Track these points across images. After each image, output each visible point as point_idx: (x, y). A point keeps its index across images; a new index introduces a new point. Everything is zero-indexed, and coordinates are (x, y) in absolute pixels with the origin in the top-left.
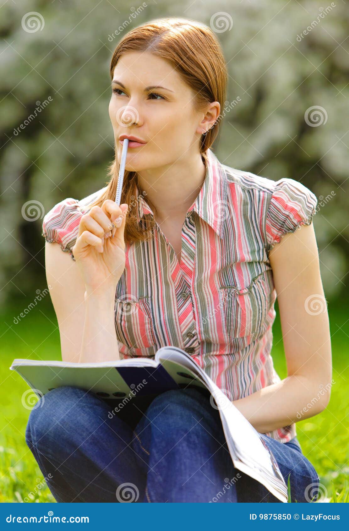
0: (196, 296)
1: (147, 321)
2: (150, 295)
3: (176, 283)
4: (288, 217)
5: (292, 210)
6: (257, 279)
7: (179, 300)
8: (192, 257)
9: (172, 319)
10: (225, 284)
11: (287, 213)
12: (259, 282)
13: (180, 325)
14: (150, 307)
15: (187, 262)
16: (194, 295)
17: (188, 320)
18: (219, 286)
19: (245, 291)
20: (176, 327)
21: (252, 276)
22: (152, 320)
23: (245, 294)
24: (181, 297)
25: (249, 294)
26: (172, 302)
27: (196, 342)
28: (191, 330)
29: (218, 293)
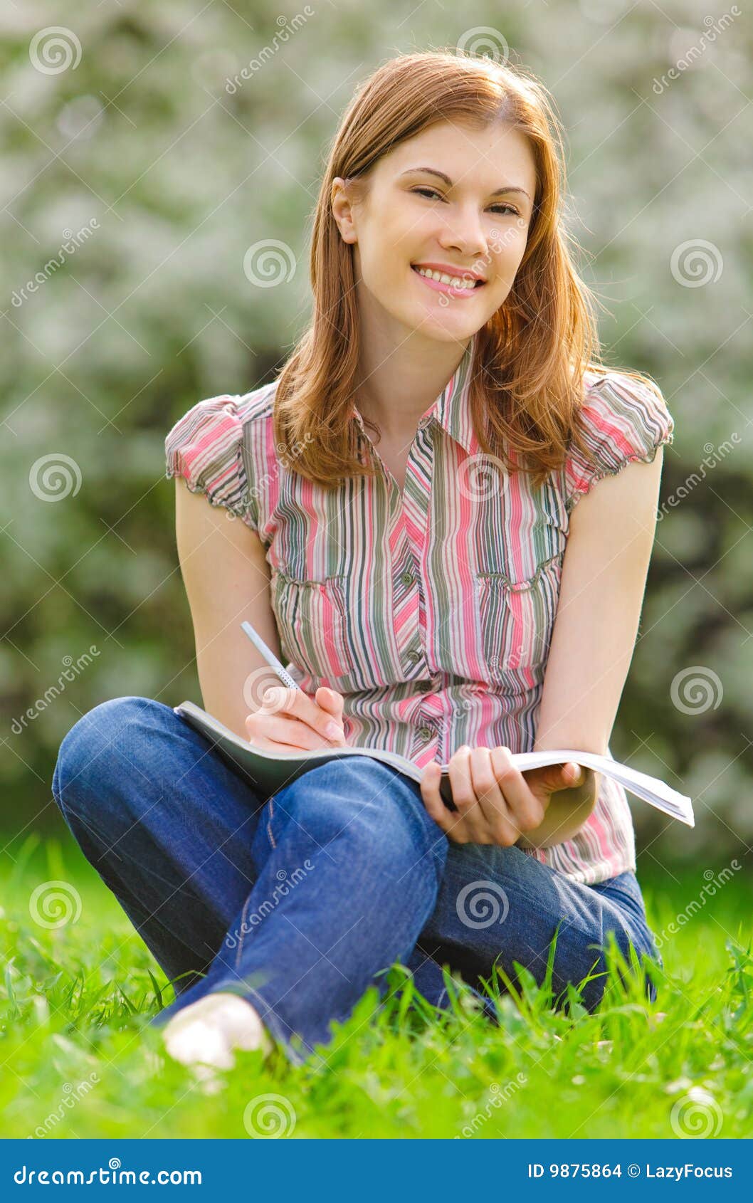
0: (429, 584)
1: (337, 622)
2: (346, 574)
3: (395, 555)
4: (604, 443)
5: (613, 431)
6: (550, 565)
7: (397, 586)
8: (424, 507)
9: (382, 622)
10: (487, 569)
11: (603, 437)
12: (552, 569)
13: (395, 632)
14: (345, 596)
15: (414, 516)
16: (427, 582)
17: (409, 625)
18: (477, 571)
19: (525, 586)
20: (387, 637)
21: (538, 558)
22: (347, 618)
23: (524, 591)
24: (401, 582)
25: (532, 592)
26: (385, 590)
27: (424, 670)
28: (415, 645)
29: (472, 584)
